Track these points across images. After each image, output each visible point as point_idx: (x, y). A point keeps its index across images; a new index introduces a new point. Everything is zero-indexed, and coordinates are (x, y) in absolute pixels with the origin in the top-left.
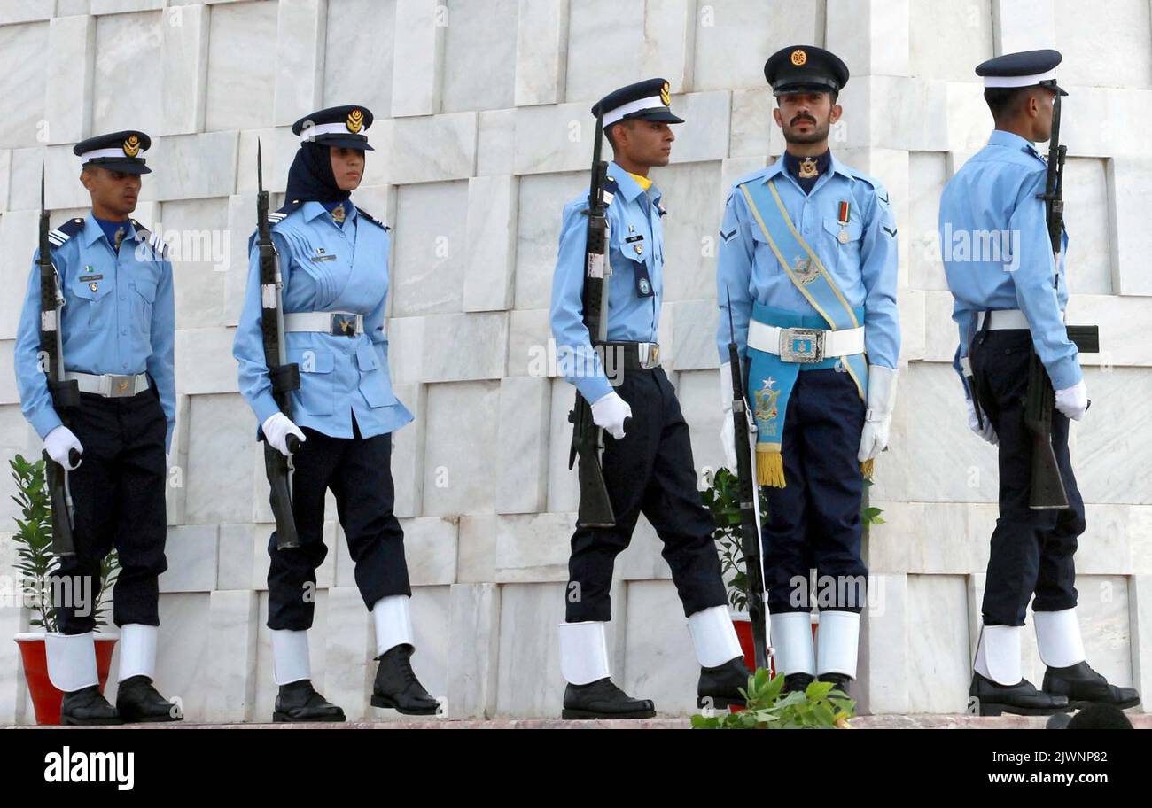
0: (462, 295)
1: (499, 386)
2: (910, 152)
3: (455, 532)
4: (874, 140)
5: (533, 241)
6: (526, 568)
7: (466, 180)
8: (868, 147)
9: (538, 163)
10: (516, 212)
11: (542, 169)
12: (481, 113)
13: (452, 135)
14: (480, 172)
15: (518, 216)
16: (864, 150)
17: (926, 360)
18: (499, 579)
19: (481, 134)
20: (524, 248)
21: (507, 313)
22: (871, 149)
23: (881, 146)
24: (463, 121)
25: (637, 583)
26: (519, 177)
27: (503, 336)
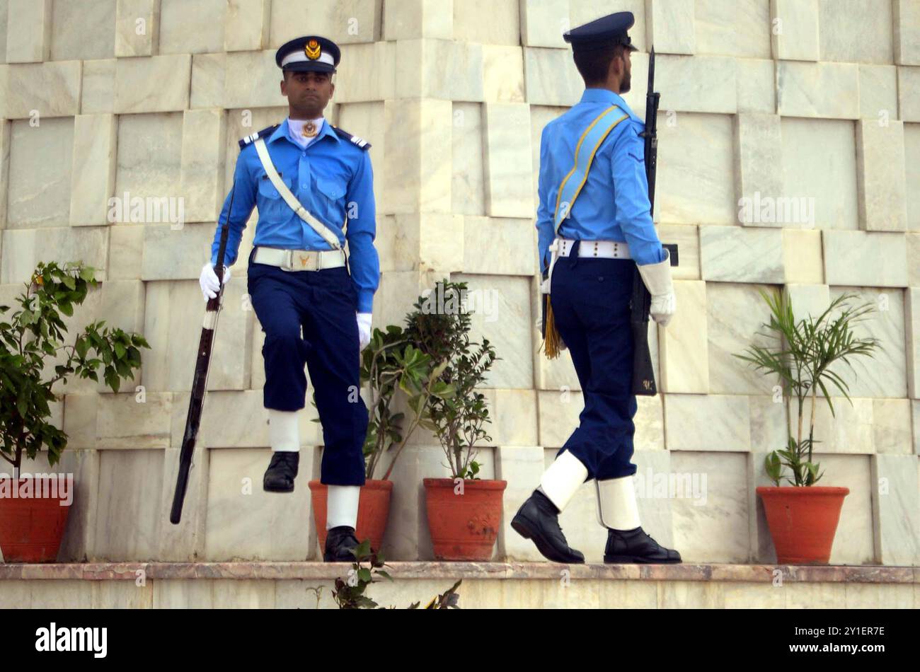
0: (69, 212)
1: (101, 287)
2: (454, 103)
3: (62, 407)
4: (425, 91)
5: (131, 168)
6: (122, 437)
7: (72, 118)
8: (420, 97)
9: (135, 104)
10: (115, 144)
11: (138, 109)
12: (85, 62)
13: (60, 79)
14: (84, 110)
15: (117, 148)
16: (416, 99)
17: (464, 272)
18: (99, 445)
19: (85, 79)
20: (122, 174)
21: (108, 229)
22: (423, 99)
23: (430, 96)
24: (70, 68)
25: (217, 451)
26: (118, 117)
27: (104, 247)
